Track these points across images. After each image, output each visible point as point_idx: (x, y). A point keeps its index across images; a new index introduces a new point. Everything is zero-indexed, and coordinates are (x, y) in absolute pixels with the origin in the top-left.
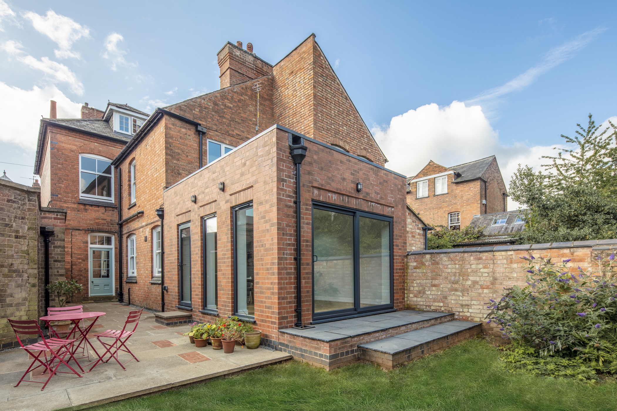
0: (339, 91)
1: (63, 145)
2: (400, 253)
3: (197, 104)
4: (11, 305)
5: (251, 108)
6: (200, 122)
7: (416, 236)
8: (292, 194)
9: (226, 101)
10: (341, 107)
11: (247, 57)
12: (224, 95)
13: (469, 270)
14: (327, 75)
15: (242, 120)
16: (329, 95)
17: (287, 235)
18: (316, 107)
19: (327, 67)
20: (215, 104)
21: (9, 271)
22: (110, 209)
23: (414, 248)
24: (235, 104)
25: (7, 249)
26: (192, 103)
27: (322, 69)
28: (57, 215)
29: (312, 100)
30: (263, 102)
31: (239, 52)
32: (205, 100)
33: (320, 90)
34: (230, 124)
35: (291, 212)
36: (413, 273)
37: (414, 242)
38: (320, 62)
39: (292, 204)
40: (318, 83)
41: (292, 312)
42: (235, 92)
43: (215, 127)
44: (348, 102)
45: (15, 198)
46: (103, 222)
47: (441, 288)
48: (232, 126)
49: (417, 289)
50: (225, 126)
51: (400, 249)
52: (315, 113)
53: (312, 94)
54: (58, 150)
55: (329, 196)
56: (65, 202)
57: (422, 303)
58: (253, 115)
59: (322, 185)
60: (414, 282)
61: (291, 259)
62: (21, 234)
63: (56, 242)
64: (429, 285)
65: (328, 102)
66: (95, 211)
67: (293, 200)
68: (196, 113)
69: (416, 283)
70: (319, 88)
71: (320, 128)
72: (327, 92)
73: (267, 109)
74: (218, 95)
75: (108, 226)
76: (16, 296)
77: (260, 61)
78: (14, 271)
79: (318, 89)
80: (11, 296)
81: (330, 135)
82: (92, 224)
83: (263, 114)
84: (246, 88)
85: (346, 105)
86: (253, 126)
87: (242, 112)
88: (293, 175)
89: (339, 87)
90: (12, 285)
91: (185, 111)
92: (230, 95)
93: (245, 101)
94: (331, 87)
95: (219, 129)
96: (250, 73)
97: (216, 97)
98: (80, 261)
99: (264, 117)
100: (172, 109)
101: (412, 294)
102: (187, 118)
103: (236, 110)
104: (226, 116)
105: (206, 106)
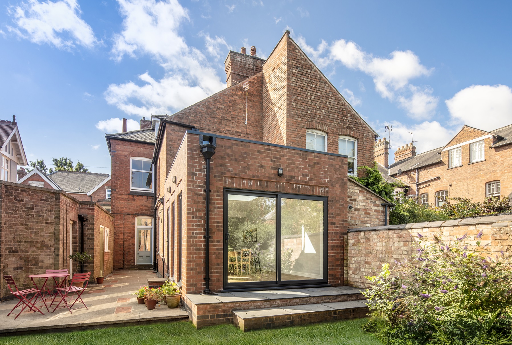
0: (316, 78)
1: (120, 152)
2: (337, 230)
3: (192, 111)
4: (42, 268)
5: (241, 106)
6: (195, 125)
7: (372, 213)
8: (202, 185)
9: (218, 103)
10: (319, 92)
11: (247, 60)
12: (216, 99)
13: (393, 248)
14: (303, 66)
15: (232, 117)
16: (305, 83)
17: (196, 218)
18: (290, 97)
19: (302, 57)
20: (208, 108)
21: (41, 245)
22: (151, 197)
23: (368, 225)
24: (226, 105)
25: (40, 231)
26: (188, 111)
27: (297, 61)
28: (90, 206)
29: (286, 91)
30: (252, 99)
31: (240, 57)
32: (199, 106)
33: (295, 81)
34: (221, 123)
35: (201, 199)
36: (352, 250)
37: (368, 219)
38: (295, 55)
39: (202, 193)
40: (292, 75)
41: (201, 281)
42: (226, 95)
43: (207, 127)
44: (327, 85)
45: (46, 198)
46: (145, 208)
47: (372, 266)
48: (223, 124)
49: (354, 266)
50: (217, 125)
51: (337, 227)
52: (288, 102)
53: (286, 86)
54: (116, 157)
55: (243, 183)
56: (120, 194)
57: (358, 280)
58: (243, 111)
59: (236, 174)
60: (353, 259)
61: (201, 237)
62: (50, 221)
63: (89, 225)
64: (363, 262)
65: (304, 90)
66: (140, 200)
67: (203, 189)
68: (191, 118)
69: (354, 260)
70: (294, 79)
71: (293, 115)
72: (303, 81)
73: (256, 104)
74: (211, 100)
75: (149, 211)
76: (46, 262)
77: (259, 61)
78: (45, 246)
79: (292, 80)
80: (43, 262)
81: (305, 120)
82: (138, 210)
83: (252, 109)
84: (236, 89)
85: (325, 89)
86: (243, 121)
87: (233, 111)
88: (204, 168)
89: (317, 73)
90: (43, 254)
91: (183, 118)
92: (221, 98)
93: (235, 101)
94: (307, 75)
95: (211, 128)
96: (250, 73)
97: (209, 102)
98: (130, 238)
99: (254, 111)
100: (172, 119)
101: (351, 270)
102: (184, 124)
103: (226, 110)
104: (218, 116)
105: (200, 111)
